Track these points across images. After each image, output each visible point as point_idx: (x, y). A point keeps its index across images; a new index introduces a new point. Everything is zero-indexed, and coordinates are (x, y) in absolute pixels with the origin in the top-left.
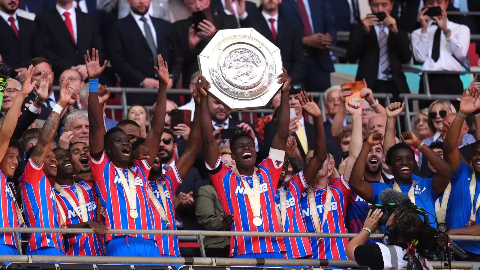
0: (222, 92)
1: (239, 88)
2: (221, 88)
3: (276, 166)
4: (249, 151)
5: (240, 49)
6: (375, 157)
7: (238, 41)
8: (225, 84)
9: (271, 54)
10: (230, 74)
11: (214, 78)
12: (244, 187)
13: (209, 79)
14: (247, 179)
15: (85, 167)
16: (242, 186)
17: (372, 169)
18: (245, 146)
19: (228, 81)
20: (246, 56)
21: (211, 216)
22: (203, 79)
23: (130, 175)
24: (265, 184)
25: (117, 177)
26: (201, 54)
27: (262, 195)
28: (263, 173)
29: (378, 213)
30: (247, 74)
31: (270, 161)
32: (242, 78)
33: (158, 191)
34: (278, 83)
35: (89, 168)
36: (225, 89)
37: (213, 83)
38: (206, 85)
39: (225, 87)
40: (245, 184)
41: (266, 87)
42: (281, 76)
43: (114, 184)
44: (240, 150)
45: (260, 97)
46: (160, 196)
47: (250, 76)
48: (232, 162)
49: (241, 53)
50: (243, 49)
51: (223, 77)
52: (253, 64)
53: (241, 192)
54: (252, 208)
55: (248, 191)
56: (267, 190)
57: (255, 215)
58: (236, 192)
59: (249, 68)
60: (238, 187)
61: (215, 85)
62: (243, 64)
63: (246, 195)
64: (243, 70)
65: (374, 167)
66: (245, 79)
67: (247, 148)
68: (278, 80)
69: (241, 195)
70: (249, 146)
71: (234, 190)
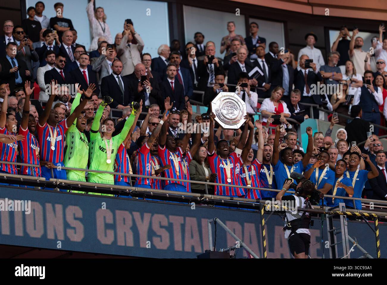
0: (221, 120)
1: (228, 119)
2: (220, 118)
3: (238, 156)
4: (226, 148)
5: (229, 101)
6: (269, 154)
7: (228, 98)
8: (222, 117)
9: (242, 105)
10: (225, 112)
11: (217, 114)
12: (224, 165)
13: (215, 114)
14: (225, 161)
15: (155, 148)
16: (223, 164)
17: (267, 159)
18: (225, 146)
19: (223, 116)
20: (232, 105)
21: (194, 175)
22: (213, 113)
23: (176, 156)
24: (232, 164)
25: (171, 156)
26: (212, 102)
27: (231, 169)
28: (232, 158)
29: (290, 182)
30: (232, 113)
31: (236, 154)
32: (229, 115)
33: (183, 162)
34: (244, 119)
35: (157, 149)
36: (222, 119)
37: (217, 115)
38: (214, 116)
39: (222, 118)
40: (224, 163)
41: (239, 120)
42: (246, 116)
43: (170, 159)
44: (222, 147)
45: (236, 124)
46: (184, 164)
47: (233, 114)
48: (205, 151)
49: (230, 103)
50: (230, 102)
51: (221, 113)
52: (234, 109)
53: (222, 167)
54: (227, 174)
55: (225, 166)
56: (233, 167)
57: (228, 177)
58: (220, 166)
59: (233, 111)
60: (221, 164)
61: (217, 116)
62: (230, 108)
63: (225, 169)
64: (230, 111)
65: (268, 158)
66: (231, 115)
67: (226, 147)
68: (244, 118)
69: (222, 168)
70: (226, 146)
71: (219, 165)
